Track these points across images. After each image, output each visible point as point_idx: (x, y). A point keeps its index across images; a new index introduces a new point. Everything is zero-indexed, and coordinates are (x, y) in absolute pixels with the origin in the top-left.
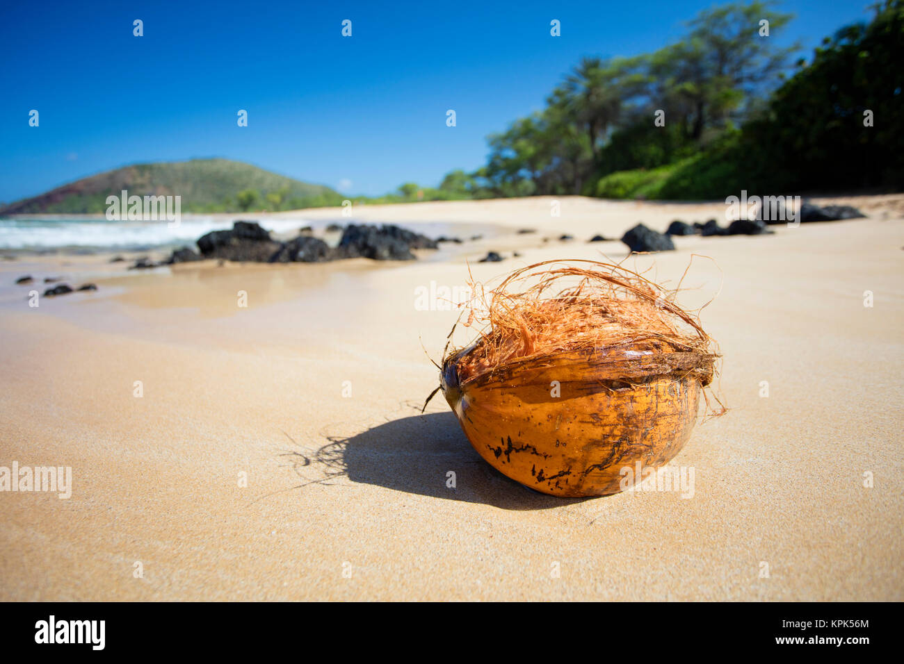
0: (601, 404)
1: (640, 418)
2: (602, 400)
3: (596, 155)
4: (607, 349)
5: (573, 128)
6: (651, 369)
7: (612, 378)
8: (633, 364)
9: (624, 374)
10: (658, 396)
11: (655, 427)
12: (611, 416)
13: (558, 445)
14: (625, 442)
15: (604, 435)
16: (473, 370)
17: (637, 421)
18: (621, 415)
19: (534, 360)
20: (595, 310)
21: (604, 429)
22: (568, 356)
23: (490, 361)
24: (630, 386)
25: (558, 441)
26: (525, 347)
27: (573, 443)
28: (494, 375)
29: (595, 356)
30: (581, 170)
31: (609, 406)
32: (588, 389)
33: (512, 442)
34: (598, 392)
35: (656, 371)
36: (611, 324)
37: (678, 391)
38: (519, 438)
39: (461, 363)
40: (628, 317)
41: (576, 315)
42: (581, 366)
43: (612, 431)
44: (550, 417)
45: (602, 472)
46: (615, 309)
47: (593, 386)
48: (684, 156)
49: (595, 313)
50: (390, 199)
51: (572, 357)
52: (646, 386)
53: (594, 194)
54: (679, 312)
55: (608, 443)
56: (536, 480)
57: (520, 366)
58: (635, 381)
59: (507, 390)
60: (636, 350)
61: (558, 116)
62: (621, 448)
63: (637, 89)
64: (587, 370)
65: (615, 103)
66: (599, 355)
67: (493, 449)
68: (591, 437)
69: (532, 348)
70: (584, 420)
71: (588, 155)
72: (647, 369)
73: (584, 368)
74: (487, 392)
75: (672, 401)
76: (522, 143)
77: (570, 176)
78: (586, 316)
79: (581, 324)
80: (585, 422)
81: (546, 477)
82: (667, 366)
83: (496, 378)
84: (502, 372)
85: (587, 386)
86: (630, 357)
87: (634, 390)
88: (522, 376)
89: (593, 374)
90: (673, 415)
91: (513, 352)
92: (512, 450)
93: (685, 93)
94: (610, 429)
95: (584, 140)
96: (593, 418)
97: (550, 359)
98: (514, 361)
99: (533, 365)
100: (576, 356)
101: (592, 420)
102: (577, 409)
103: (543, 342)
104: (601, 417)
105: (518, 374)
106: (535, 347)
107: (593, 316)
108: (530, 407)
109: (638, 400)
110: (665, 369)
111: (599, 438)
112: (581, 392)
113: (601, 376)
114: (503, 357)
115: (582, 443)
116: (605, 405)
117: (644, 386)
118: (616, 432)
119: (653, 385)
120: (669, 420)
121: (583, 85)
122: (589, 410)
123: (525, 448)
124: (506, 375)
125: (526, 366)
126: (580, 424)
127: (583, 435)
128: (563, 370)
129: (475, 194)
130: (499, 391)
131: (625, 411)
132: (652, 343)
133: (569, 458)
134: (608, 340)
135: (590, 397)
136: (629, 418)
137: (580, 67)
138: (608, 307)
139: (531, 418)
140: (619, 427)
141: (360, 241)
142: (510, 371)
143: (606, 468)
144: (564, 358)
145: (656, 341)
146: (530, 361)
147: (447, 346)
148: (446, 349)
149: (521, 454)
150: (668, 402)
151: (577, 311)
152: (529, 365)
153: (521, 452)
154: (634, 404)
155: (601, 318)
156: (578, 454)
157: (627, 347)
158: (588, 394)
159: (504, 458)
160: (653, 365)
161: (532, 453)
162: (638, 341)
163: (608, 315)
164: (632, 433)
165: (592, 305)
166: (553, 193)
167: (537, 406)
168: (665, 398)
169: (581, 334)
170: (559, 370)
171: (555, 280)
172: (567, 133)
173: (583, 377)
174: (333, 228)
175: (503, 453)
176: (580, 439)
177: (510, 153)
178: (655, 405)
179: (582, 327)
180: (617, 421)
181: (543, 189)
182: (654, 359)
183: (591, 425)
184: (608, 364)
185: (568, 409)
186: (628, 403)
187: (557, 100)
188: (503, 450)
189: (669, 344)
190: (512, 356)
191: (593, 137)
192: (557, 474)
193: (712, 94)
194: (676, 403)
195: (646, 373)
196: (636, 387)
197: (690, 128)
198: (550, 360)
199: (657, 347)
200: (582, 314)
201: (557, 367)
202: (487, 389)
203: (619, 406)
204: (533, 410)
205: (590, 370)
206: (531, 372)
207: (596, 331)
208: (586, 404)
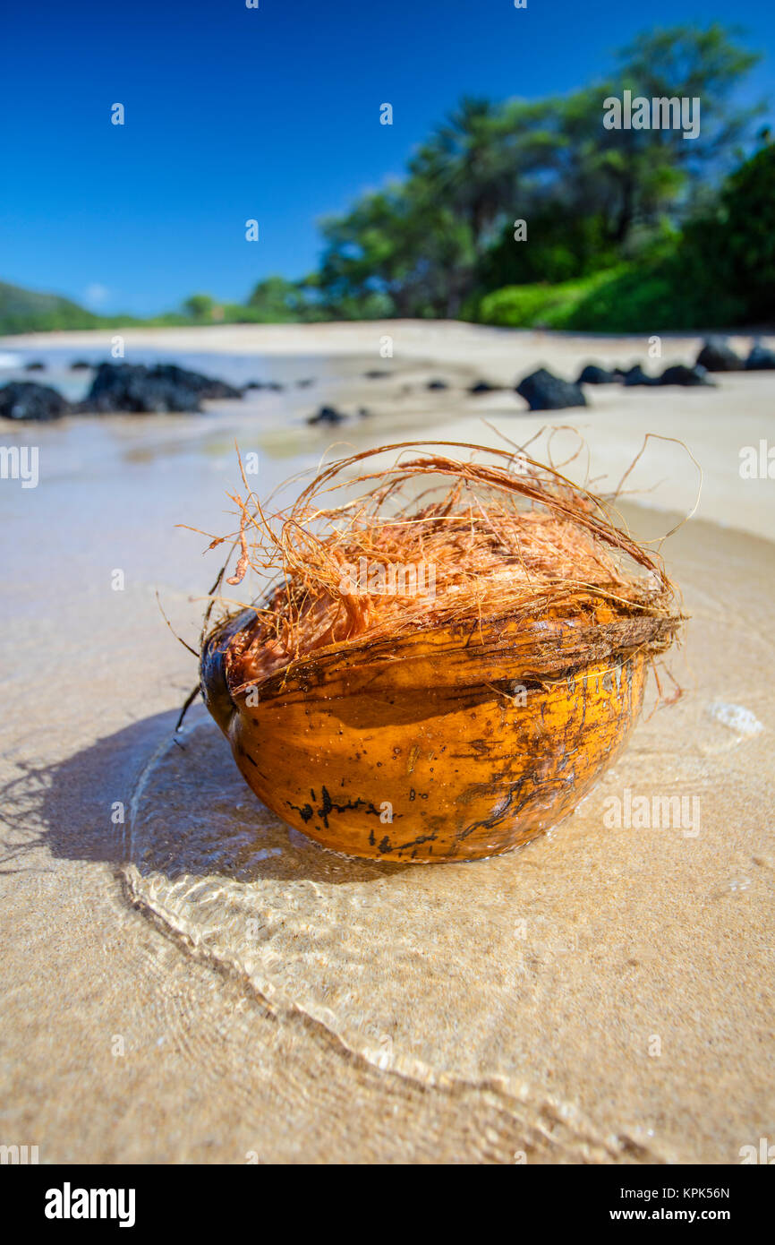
0: (489, 723)
1: (557, 738)
2: (490, 715)
3: (481, 258)
4: (501, 621)
5: (447, 215)
6: (578, 654)
7: (509, 677)
8: (547, 648)
9: (531, 669)
10: (587, 696)
11: (580, 748)
12: (508, 742)
13: (413, 798)
14: (529, 781)
15: (494, 775)
16: (253, 664)
17: (552, 745)
18: (524, 739)
19: (365, 648)
20: (480, 540)
21: (494, 766)
22: (428, 638)
23: (284, 646)
24: (540, 686)
25: (413, 790)
26: (349, 619)
27: (439, 793)
28: (289, 679)
29: (479, 636)
30: (460, 282)
31: (503, 725)
32: (467, 696)
33: (331, 796)
34: (484, 702)
35: (587, 656)
36: (509, 567)
37: (618, 681)
38: (343, 790)
39: (232, 647)
40: (537, 551)
41: (444, 552)
42: (454, 658)
43: (508, 767)
44: (398, 751)
45: (491, 830)
46: (515, 538)
47: (476, 691)
48: (603, 267)
49: (479, 545)
50: (171, 321)
51: (438, 640)
52: (568, 681)
53: (476, 319)
54: (627, 545)
55: (502, 787)
56: (378, 851)
57: (338, 661)
58: (549, 676)
59: (316, 705)
60: (552, 620)
61: (426, 191)
62: (522, 792)
63: (542, 157)
64: (465, 665)
65: (509, 178)
66: (486, 633)
67: (297, 808)
68: (471, 780)
69: (362, 620)
70: (460, 753)
71: (468, 258)
72: (570, 655)
73: (460, 662)
74: (277, 710)
75: (609, 700)
76: (372, 236)
77: (442, 290)
78: (462, 553)
79: (453, 571)
80: (461, 756)
81: (393, 846)
82: (604, 645)
83: (294, 685)
84: (305, 672)
85: (465, 692)
86: (542, 635)
87: (547, 691)
88: (343, 679)
89: (475, 673)
90: (609, 722)
91: (328, 627)
92: (331, 810)
93: (608, 168)
94: (505, 764)
95: (463, 235)
96: (476, 748)
97: (397, 645)
98: (325, 652)
99: (364, 657)
100: (444, 637)
101: (473, 751)
102: (447, 733)
103: (384, 607)
104: (489, 745)
105: (336, 676)
106: (367, 620)
107: (475, 554)
108: (360, 734)
109: (553, 707)
110: (602, 651)
111: (486, 780)
112: (453, 704)
113: (489, 674)
114: (309, 637)
115: (456, 792)
116: (497, 723)
117: (564, 683)
118: (515, 768)
119: (579, 678)
120: (602, 732)
121: (463, 142)
122: (468, 735)
123: (355, 806)
124: (312, 678)
125: (351, 660)
126: (453, 760)
127: (457, 778)
128: (419, 666)
129: (302, 315)
130: (301, 707)
131: (530, 731)
132: (579, 602)
133: (433, 818)
134: (502, 602)
135: (470, 711)
136: (536, 743)
137: (458, 112)
138: (502, 534)
139: (363, 755)
140: (520, 758)
141: (118, 388)
142: (319, 671)
143: (497, 824)
144: (422, 643)
145: (585, 598)
146: (358, 649)
147: (210, 610)
148: (208, 614)
149: (348, 814)
150: (602, 702)
151: (448, 543)
152: (356, 658)
153: (348, 811)
154: (547, 717)
155: (490, 555)
156: (448, 809)
157: (537, 615)
158: (467, 707)
159: (319, 822)
160: (581, 648)
161: (368, 813)
162: (556, 600)
163: (502, 548)
164: (541, 765)
165: (473, 530)
166: (418, 315)
167: (374, 732)
168: (598, 697)
169: (455, 588)
170: (412, 667)
171: (407, 480)
172: (438, 223)
173: (457, 678)
174: (80, 366)
175: (315, 814)
176: (452, 785)
177: (353, 251)
178: (582, 711)
179: (455, 577)
180: (517, 749)
181: (403, 309)
182: (584, 636)
183: (472, 760)
184: (502, 653)
185: (430, 736)
186: (536, 715)
187: (426, 167)
188: (315, 810)
189: (607, 600)
190: (324, 640)
191: (476, 229)
192: (414, 840)
193: (645, 173)
194: (614, 701)
195: (569, 662)
196: (551, 686)
197: (612, 225)
198: (396, 647)
199: (587, 608)
200: (457, 549)
201: (410, 662)
202: (279, 705)
203: (520, 722)
204: (366, 740)
205: (470, 664)
206: (360, 671)
207: (481, 584)
208: (463, 725)
